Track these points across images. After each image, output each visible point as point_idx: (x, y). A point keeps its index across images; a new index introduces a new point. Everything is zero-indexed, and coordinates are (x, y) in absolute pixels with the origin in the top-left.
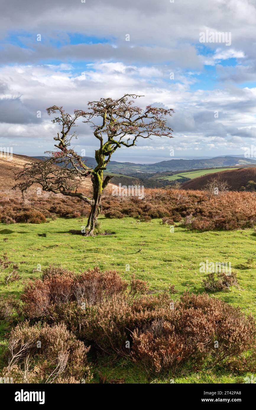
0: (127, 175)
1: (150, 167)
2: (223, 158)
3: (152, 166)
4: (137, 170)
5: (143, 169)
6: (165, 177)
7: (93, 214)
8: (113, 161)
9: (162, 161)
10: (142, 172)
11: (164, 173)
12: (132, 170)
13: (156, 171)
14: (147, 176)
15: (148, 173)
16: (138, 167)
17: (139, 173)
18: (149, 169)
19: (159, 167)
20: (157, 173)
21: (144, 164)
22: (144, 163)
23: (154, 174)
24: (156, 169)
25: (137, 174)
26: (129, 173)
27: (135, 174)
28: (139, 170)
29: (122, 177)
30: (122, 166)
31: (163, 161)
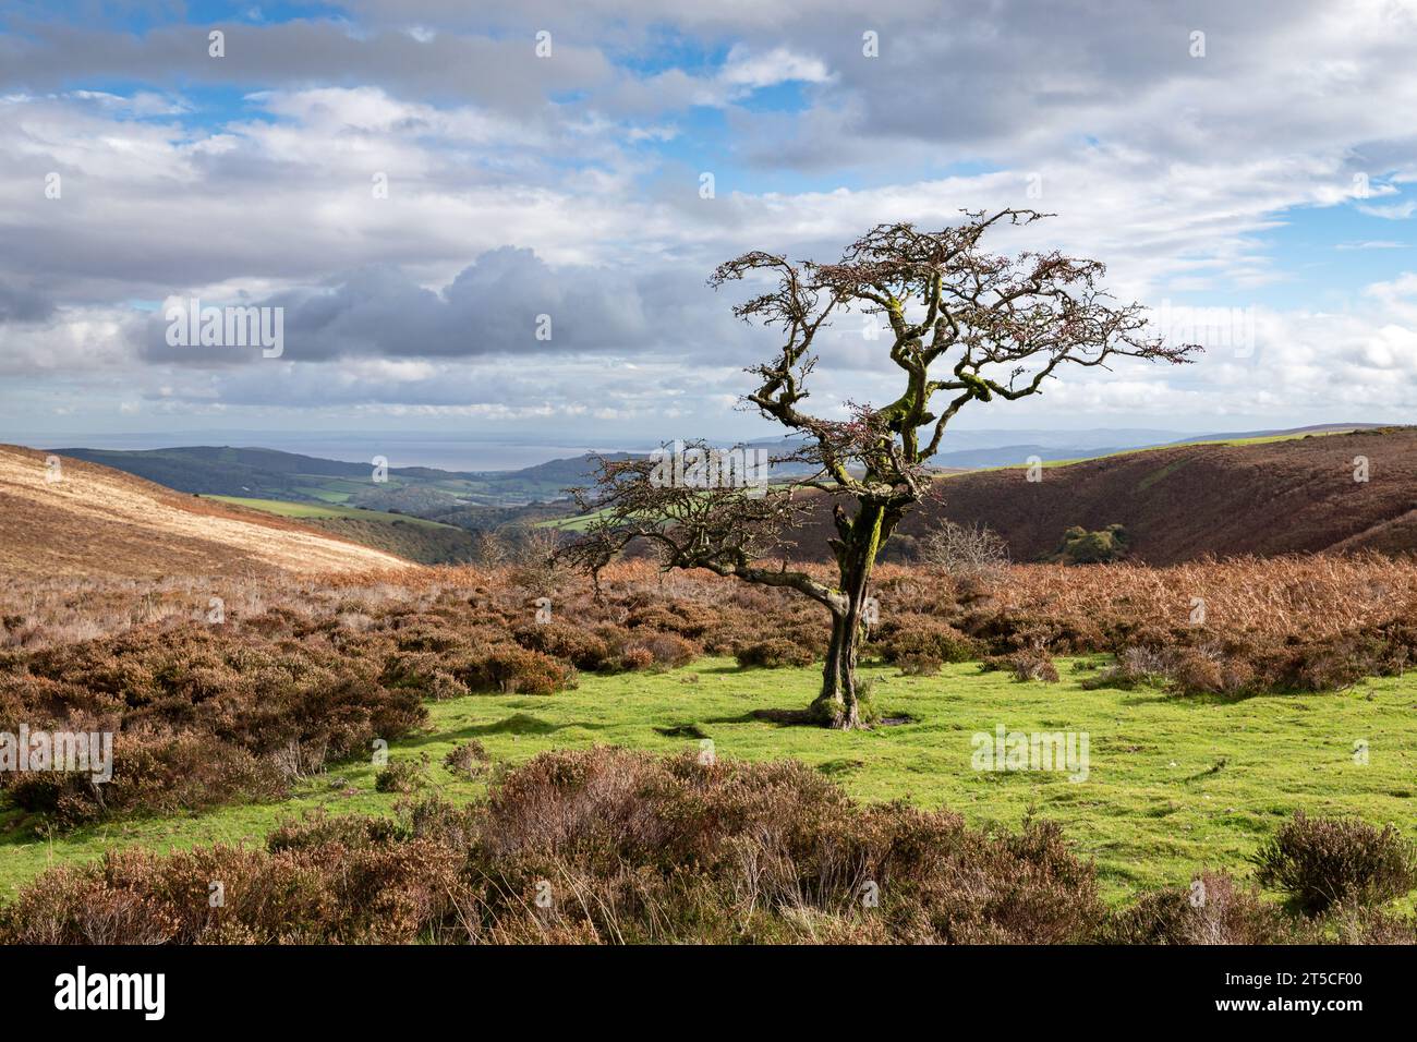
0: (420, 518)
1: (505, 482)
2: (776, 444)
3: (512, 481)
4: (456, 495)
5: (477, 492)
6: (564, 521)
7: (844, 648)
8: (361, 461)
9: (551, 460)
10: (474, 504)
11: (560, 505)
12: (436, 498)
13: (528, 499)
14: (494, 516)
15: (498, 505)
16: (460, 483)
17: (462, 508)
18: (500, 490)
19: (536, 484)
20: (534, 505)
21: (483, 474)
22: (483, 470)
23: (521, 508)
24: (527, 493)
25: (454, 509)
26: (425, 508)
27: (447, 512)
28: (463, 495)
29: (402, 522)
30: (397, 481)
31: (554, 461)
